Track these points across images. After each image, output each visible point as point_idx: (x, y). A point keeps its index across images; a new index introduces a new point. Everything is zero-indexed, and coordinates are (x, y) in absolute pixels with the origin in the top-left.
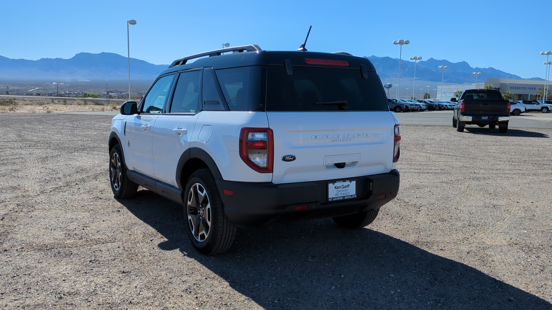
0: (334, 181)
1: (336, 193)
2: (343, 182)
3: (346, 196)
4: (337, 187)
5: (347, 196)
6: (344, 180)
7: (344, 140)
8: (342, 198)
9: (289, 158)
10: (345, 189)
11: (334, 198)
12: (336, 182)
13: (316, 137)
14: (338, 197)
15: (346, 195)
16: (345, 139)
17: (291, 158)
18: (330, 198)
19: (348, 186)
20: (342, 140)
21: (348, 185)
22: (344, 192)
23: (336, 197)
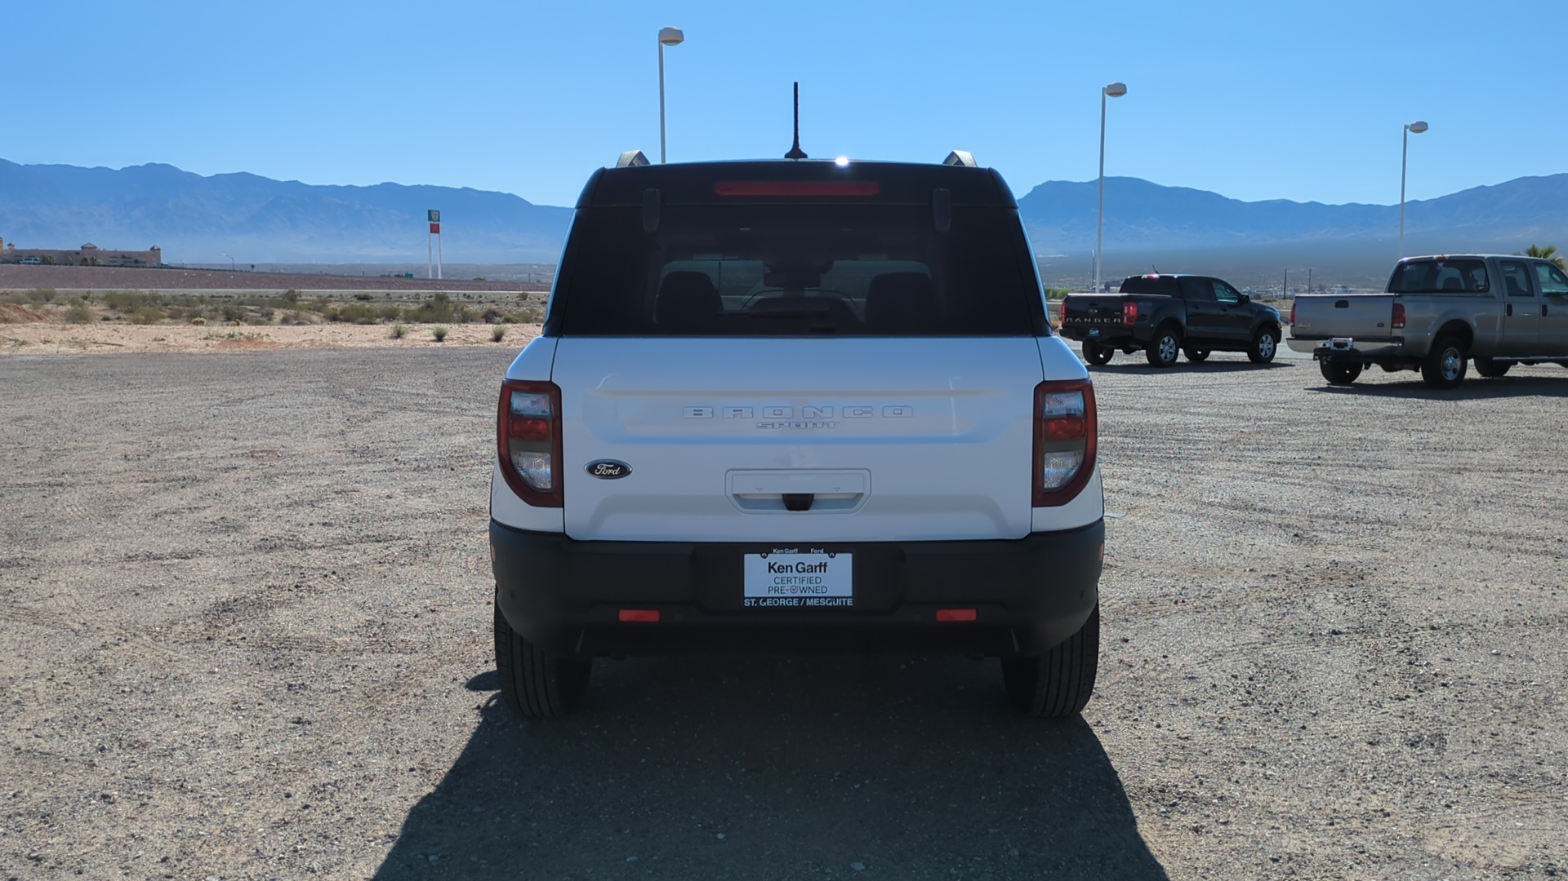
0: (764, 548)
1: (774, 585)
2: (799, 552)
3: (810, 598)
4: (776, 567)
5: (814, 598)
6: (805, 547)
7: (803, 426)
8: (795, 603)
9: (608, 468)
10: (811, 575)
11: (765, 599)
12: (772, 552)
13: (698, 413)
14: (779, 598)
15: (811, 594)
16: (807, 420)
17: (613, 468)
18: (750, 598)
19: (820, 565)
20: (793, 425)
21: (823, 566)
22: (805, 584)
23: (773, 598)
